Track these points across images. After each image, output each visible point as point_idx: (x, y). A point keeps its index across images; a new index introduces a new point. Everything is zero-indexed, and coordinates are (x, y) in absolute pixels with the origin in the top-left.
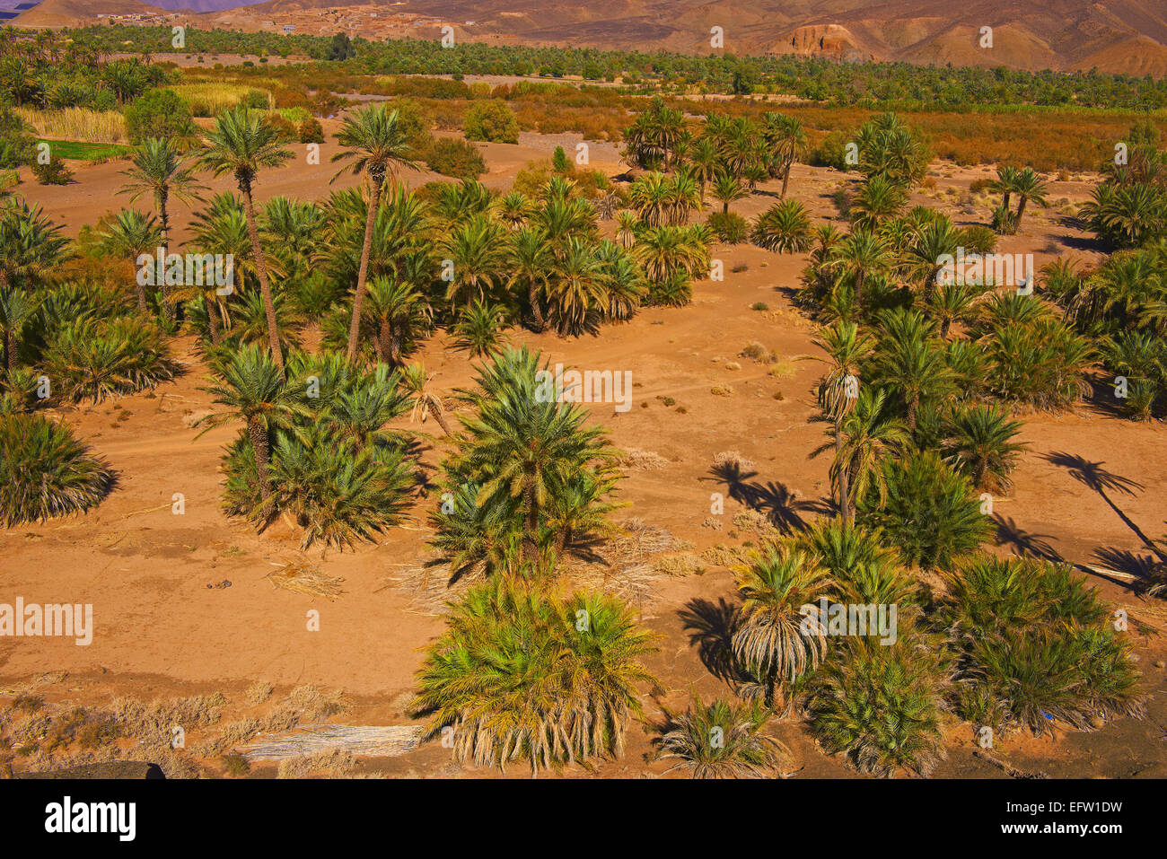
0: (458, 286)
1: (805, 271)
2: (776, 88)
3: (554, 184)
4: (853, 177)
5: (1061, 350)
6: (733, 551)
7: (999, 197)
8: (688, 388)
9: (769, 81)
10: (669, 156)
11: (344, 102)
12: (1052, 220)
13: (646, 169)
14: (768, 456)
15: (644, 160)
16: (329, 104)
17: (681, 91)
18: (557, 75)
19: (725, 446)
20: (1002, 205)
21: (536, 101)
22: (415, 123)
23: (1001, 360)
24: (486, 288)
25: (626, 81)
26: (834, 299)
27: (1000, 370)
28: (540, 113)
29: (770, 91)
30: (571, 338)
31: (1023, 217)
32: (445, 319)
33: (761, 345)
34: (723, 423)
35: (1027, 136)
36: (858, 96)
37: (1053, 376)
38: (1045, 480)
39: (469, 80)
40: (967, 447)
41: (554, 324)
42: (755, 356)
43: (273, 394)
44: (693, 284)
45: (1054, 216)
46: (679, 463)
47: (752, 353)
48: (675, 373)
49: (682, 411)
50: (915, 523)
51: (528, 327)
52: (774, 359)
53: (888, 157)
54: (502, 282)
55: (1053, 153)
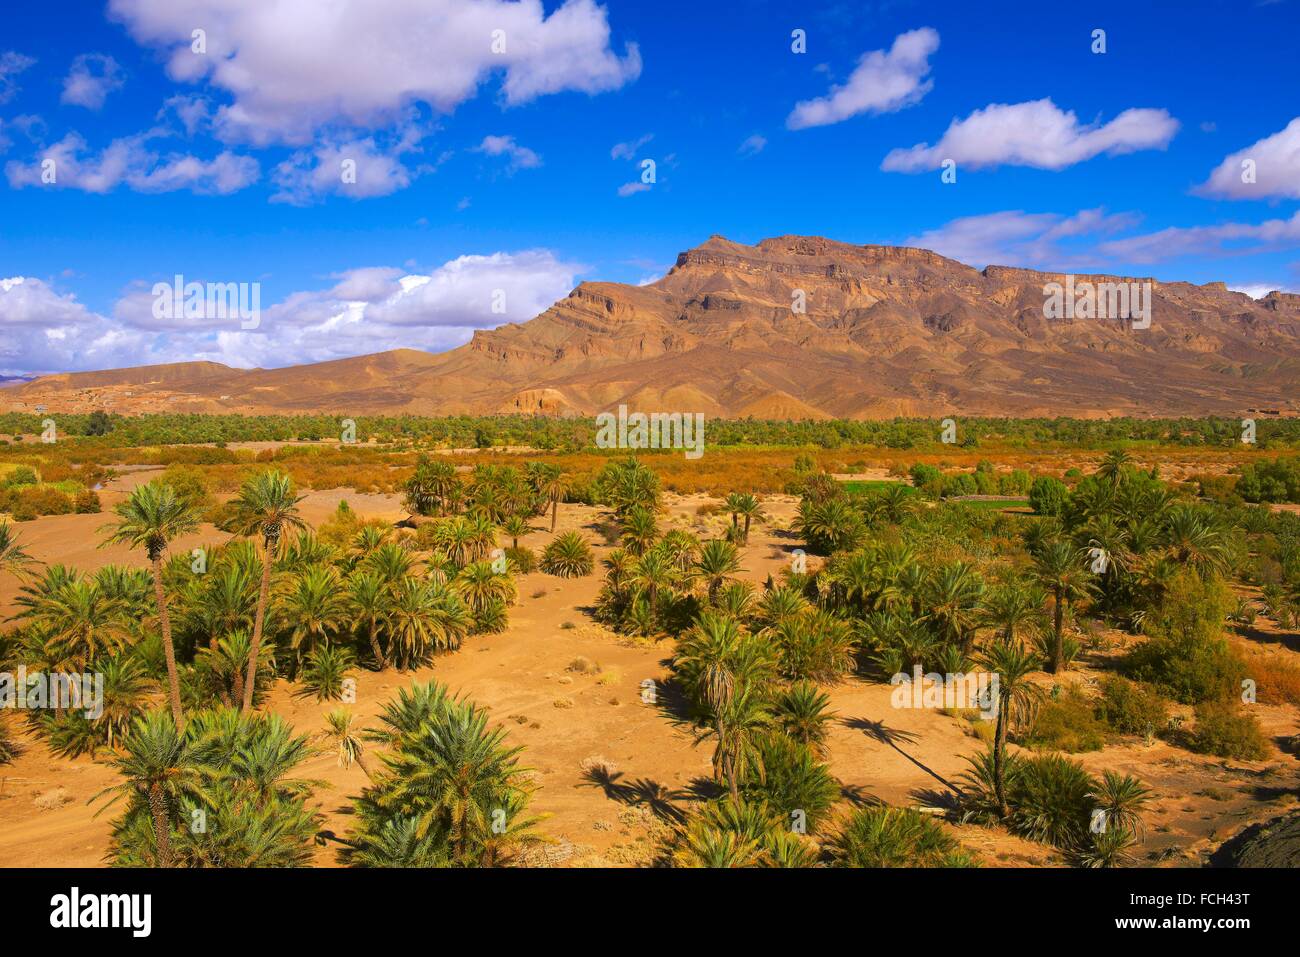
0: (303, 635)
1: (601, 591)
2: (513, 441)
3: (366, 533)
4: (602, 510)
5: (829, 633)
6: (631, 847)
7: (729, 517)
8: (533, 705)
9: (506, 435)
10: (446, 501)
11: (112, 473)
12: (768, 533)
13: (425, 515)
14: (626, 757)
15: (423, 508)
16: (95, 476)
17: (431, 447)
18: (314, 438)
19: (585, 752)
20: (732, 522)
21: (302, 462)
22: (199, 488)
23: (785, 647)
24: (330, 632)
25: (379, 441)
26: (634, 612)
27: (788, 655)
28: (311, 472)
29: (507, 443)
30: (410, 672)
31: (750, 533)
32: (288, 668)
33: (585, 659)
34: (575, 732)
35: (722, 468)
36: (582, 444)
37: (826, 656)
38: (849, 742)
39: (232, 447)
40: (792, 722)
41: (392, 661)
42: (582, 670)
43: (175, 759)
44: (507, 611)
45: (767, 530)
46: (551, 775)
47: (577, 667)
48: (517, 693)
49: (536, 726)
50: (780, 794)
51: (366, 667)
52: (599, 670)
53: (638, 491)
54: (346, 627)
55: (748, 480)
